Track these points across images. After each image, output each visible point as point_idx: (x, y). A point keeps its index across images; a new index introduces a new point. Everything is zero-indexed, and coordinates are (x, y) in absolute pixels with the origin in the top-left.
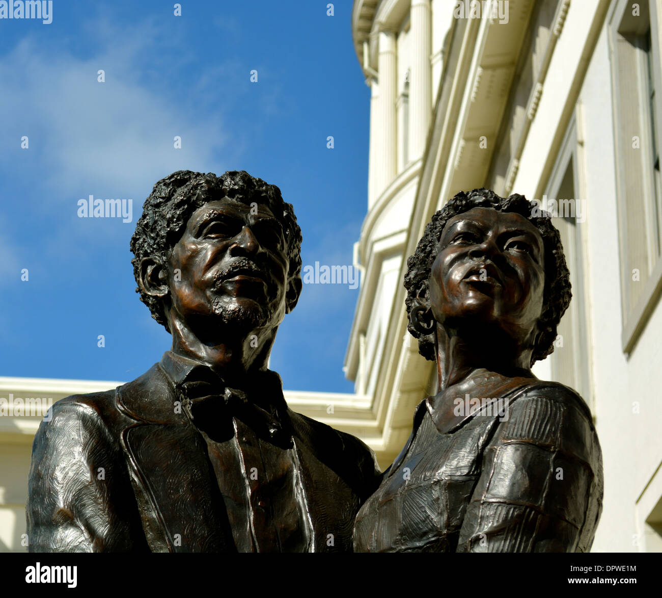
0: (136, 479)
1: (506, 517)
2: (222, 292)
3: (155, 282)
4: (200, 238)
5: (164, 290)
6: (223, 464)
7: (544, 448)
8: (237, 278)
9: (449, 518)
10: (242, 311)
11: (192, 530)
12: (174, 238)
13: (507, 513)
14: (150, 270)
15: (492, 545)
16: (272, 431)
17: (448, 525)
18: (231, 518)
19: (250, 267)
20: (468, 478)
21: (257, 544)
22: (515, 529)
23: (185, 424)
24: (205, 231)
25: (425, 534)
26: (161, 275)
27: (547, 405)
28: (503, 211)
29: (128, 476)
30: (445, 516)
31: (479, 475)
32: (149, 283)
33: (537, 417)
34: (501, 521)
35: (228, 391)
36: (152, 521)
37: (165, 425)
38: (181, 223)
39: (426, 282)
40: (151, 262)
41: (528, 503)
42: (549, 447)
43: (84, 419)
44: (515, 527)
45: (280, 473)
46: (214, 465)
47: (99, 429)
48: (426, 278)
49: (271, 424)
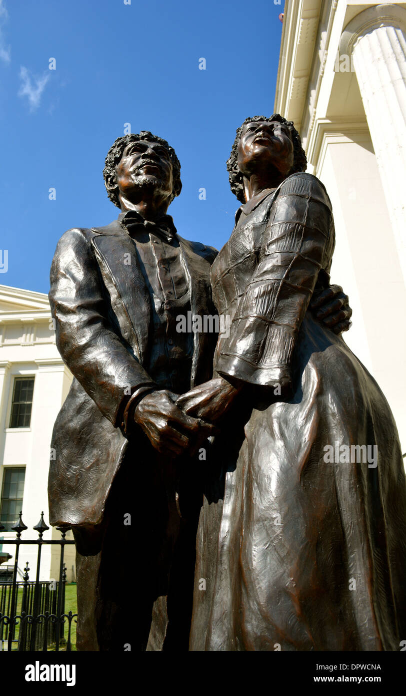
0: (99, 258)
1: (285, 230)
2: (138, 175)
3: (112, 183)
4: (129, 156)
5: (116, 186)
6: (143, 250)
7: (302, 197)
8: (144, 166)
9: (254, 244)
10: (148, 179)
11: (126, 276)
12: (118, 160)
13: (286, 227)
14: (109, 179)
15: (279, 243)
16: (169, 239)
17: (254, 247)
18: (148, 272)
19: (151, 162)
20: (263, 223)
21: (161, 282)
22: (291, 235)
23: (125, 235)
24: (130, 152)
25: (243, 254)
26: (114, 181)
27: (302, 181)
28: (270, 121)
29: (95, 256)
30: (253, 243)
31: (268, 221)
32: (109, 185)
33: (297, 185)
34: (282, 231)
35: (146, 222)
36: (107, 275)
37: (115, 235)
38: (120, 153)
39: (236, 162)
40: (109, 176)
41: (297, 222)
42: (305, 196)
43: (74, 235)
44: (291, 233)
45: (173, 255)
46: (139, 251)
47: (81, 238)
48: (236, 160)
49: (168, 236)
